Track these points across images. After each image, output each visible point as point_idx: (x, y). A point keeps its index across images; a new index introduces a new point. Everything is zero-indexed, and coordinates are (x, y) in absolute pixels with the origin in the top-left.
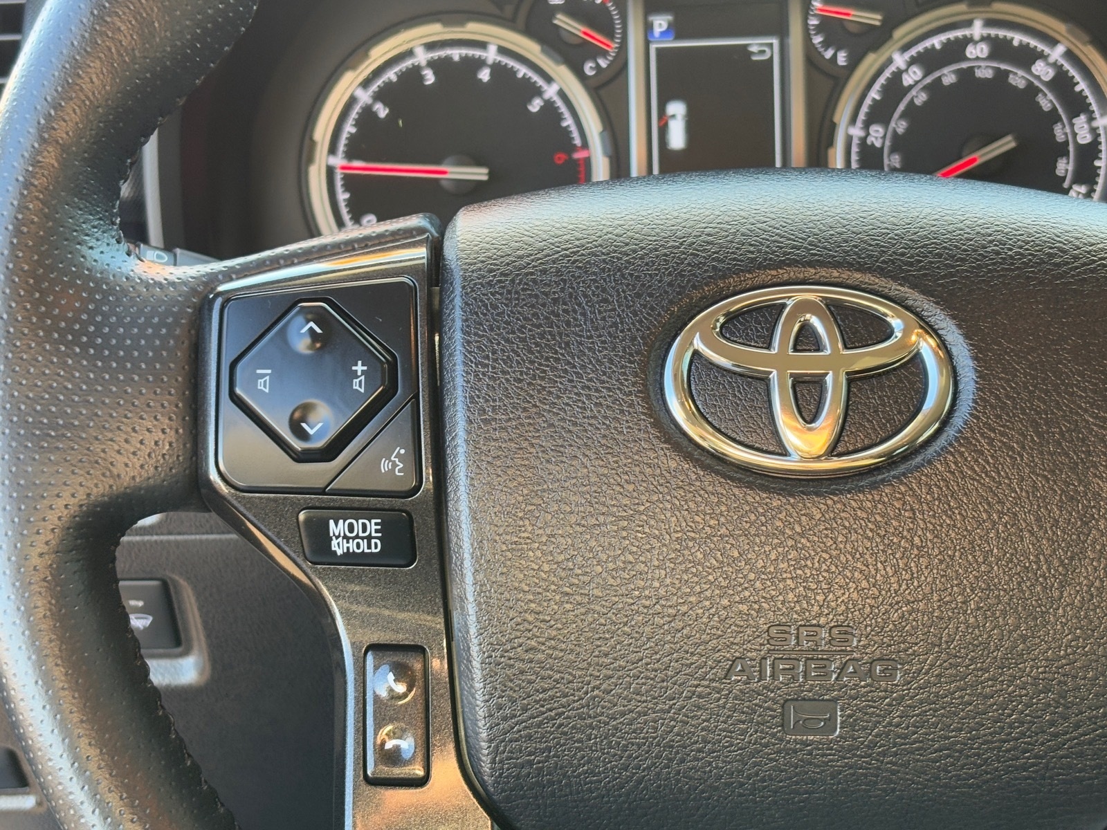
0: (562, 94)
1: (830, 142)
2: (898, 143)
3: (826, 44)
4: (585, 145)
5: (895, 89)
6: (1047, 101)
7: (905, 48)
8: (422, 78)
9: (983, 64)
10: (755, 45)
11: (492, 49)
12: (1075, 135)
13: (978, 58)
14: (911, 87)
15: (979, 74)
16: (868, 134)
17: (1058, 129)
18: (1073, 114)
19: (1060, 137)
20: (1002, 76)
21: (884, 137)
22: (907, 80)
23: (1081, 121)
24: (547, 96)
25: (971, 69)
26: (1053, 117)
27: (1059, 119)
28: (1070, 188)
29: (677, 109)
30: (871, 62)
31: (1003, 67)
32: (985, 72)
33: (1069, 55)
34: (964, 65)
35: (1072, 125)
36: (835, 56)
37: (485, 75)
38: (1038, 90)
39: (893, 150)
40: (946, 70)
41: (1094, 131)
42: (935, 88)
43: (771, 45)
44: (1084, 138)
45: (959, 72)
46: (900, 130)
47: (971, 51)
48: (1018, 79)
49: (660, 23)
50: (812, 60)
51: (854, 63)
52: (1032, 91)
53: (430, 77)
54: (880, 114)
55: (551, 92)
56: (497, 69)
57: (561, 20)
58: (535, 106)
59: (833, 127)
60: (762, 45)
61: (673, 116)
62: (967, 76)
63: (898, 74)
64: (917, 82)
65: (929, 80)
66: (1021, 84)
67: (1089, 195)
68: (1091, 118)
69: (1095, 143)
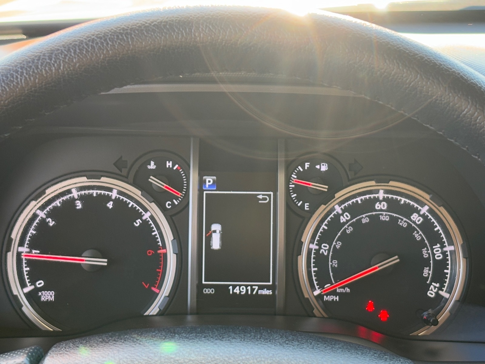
0: (152, 217)
1: (299, 253)
2: (336, 254)
3: (298, 198)
4: (164, 247)
6: (418, 235)
7: (340, 203)
8: (75, 205)
9: (384, 213)
10: (261, 194)
11: (115, 191)
12: (434, 255)
13: (381, 210)
14: (344, 224)
15: (382, 218)
16: (320, 248)
17: (424, 251)
18: (432, 244)
19: (426, 256)
20: (394, 220)
21: (329, 250)
22: (343, 219)
23: (437, 247)
24: (144, 218)
25: (377, 216)
26: (422, 244)
27: (425, 246)
28: (431, 284)
29: (217, 227)
30: (322, 210)
31: (395, 215)
32: (385, 218)
33: (431, 211)
34: (374, 213)
35: (432, 250)
36: (303, 205)
37: (110, 205)
38: (414, 229)
39: (334, 257)
40: (364, 215)
41: (444, 253)
42: (357, 225)
43: (269, 196)
44: (439, 256)
45: (371, 217)
46: (338, 247)
47: (378, 206)
48: (403, 223)
49: (209, 180)
50: (289, 205)
51: (312, 212)
52: (411, 229)
53: (79, 205)
54: (326, 237)
55: (146, 216)
56: (116, 201)
57: (153, 180)
58: (138, 223)
59: (301, 243)
60: (263, 195)
61: (215, 231)
62: (375, 219)
63: (338, 216)
64: (347, 221)
65: (354, 220)
66: (405, 225)
67: (440, 289)
68: (442, 246)
69: (445, 259)
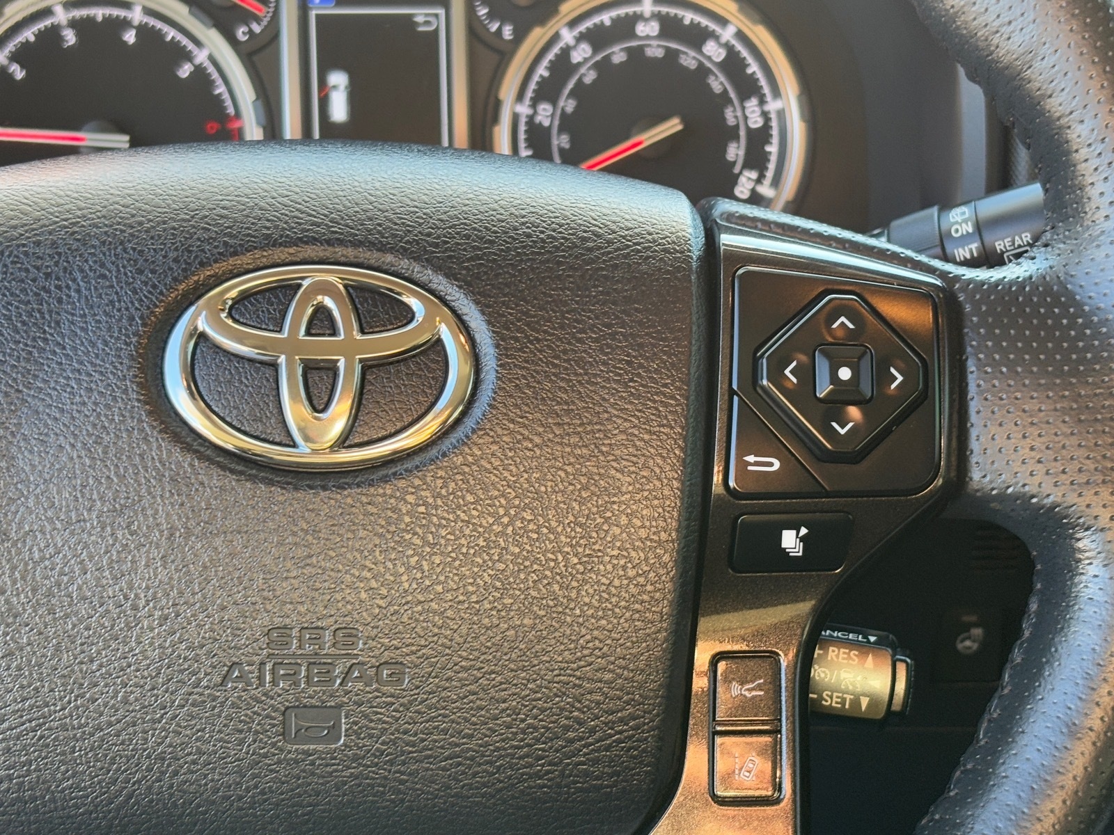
0: (212, 59)
1: (495, 119)
2: (566, 123)
3: (491, 16)
4: (238, 115)
5: (563, 66)
6: (718, 83)
7: (572, 24)
8: (61, 39)
9: (655, 43)
10: (420, 14)
11: (138, 10)
12: (746, 118)
13: (648, 37)
14: (579, 65)
15: (650, 52)
16: (535, 112)
17: (729, 112)
18: (744, 97)
19: (731, 121)
20: (672, 55)
21: (553, 116)
22: (576, 57)
23: (752, 104)
24: (198, 61)
25: (641, 49)
26: (725, 99)
27: (730, 101)
28: (741, 173)
29: (338, 79)
30: (537, 36)
31: (673, 45)
32: (655, 51)
33: (740, 35)
34: (634, 44)
35: (743, 108)
36: (499, 30)
37: (130, 37)
38: (709, 71)
39: (562, 129)
40: (616, 48)
41: (765, 115)
42: (603, 67)
43: (436, 16)
44: (756, 122)
45: (629, 51)
46: (569, 110)
47: (641, 29)
48: (689, 59)
50: (474, 31)
51: (519, 37)
52: (702, 72)
53: (70, 37)
54: (548, 92)
55: (201, 57)
56: (142, 30)
58: (185, 71)
59: (498, 104)
60: (427, 15)
61: (335, 87)
62: (636, 54)
63: (566, 51)
64: (586, 60)
65: (598, 58)
66: (692, 65)
67: (759, 181)
68: (762, 102)
69: (766, 127)
